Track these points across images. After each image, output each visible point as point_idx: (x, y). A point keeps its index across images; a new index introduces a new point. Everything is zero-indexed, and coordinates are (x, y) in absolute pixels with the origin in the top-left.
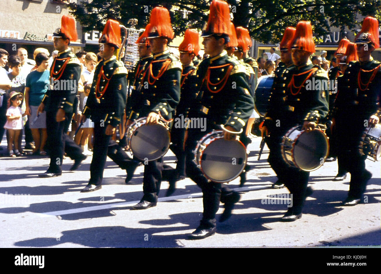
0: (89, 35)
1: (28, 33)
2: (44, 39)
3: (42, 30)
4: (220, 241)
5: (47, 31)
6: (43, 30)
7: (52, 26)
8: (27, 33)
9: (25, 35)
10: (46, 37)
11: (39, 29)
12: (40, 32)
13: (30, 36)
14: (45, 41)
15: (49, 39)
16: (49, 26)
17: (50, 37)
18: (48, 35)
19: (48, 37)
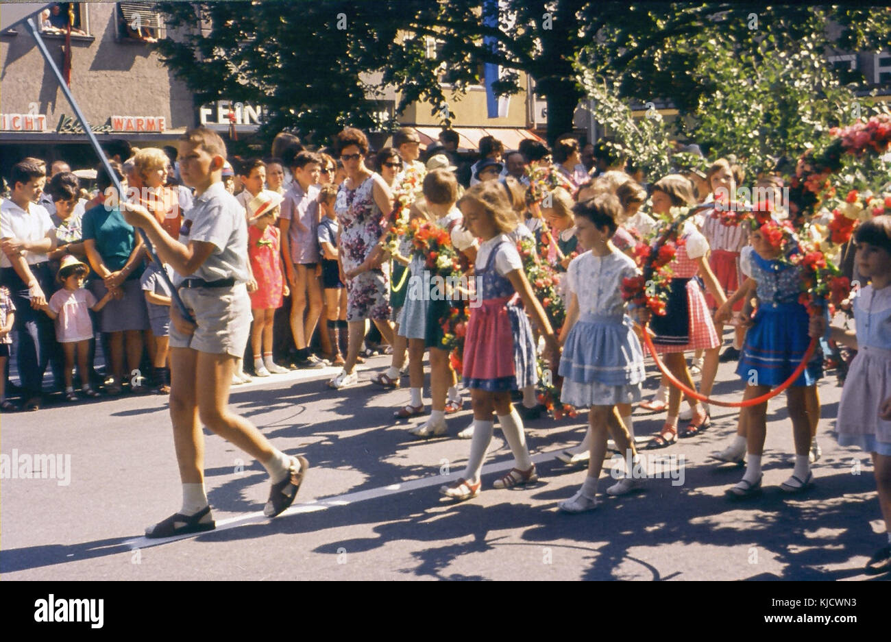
0: (209, 112)
1: (66, 117)
2: (106, 128)
3: (98, 107)
4: (549, 573)
5: (111, 109)
6: (101, 106)
7: (121, 97)
8: (63, 117)
9: (59, 121)
10: (109, 122)
11: (90, 105)
12: (94, 112)
13: (71, 124)
14: (107, 133)
15: (117, 128)
16: (114, 98)
17: (119, 123)
18: (114, 117)
19: (113, 122)
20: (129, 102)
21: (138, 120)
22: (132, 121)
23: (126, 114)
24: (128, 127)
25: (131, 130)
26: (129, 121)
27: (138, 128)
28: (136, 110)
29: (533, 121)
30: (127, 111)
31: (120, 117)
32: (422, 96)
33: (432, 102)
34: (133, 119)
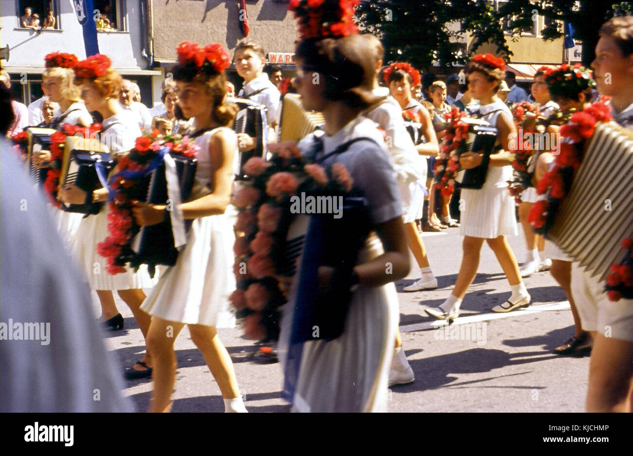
5: (269, 47)
7: (276, 39)
15: (272, 61)
16: (270, 40)
17: (274, 57)
18: (271, 54)
19: (269, 57)
20: (281, 44)
21: (287, 56)
22: (283, 57)
23: (279, 52)
24: (280, 60)
25: (282, 63)
26: (281, 56)
27: (287, 61)
28: (286, 48)
29: (567, 59)
30: (280, 49)
31: (275, 54)
32: (490, 40)
33: (497, 44)
34: (284, 55)
